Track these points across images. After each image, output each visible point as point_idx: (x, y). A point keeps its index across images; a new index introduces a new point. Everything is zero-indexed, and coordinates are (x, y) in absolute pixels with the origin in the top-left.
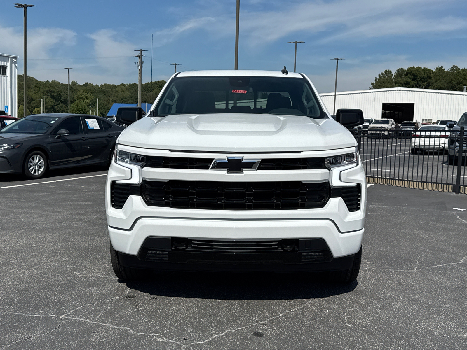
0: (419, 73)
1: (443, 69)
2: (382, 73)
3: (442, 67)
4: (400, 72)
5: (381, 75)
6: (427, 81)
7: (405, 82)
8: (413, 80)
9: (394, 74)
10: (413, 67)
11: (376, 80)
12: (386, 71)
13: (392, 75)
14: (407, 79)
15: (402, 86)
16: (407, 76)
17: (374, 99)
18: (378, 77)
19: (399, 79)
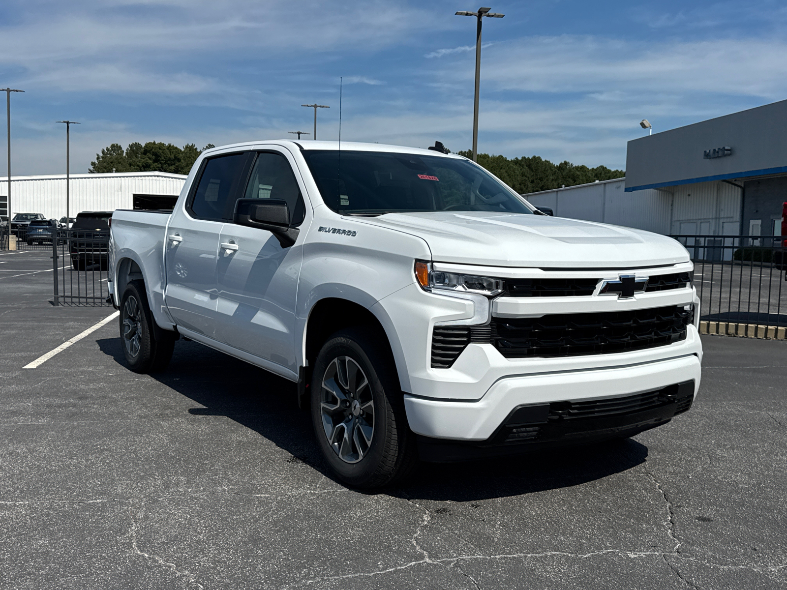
0: (163, 152)
1: (195, 148)
2: (107, 148)
3: (193, 146)
4: (134, 149)
5: (106, 151)
6: (174, 164)
7: (144, 165)
8: (155, 161)
9: (125, 151)
10: (152, 142)
11: (98, 159)
12: (113, 146)
13: (123, 151)
14: (147, 160)
15: (141, 171)
16: (146, 155)
17: (119, 187)
18: (101, 155)
19: (134, 159)
